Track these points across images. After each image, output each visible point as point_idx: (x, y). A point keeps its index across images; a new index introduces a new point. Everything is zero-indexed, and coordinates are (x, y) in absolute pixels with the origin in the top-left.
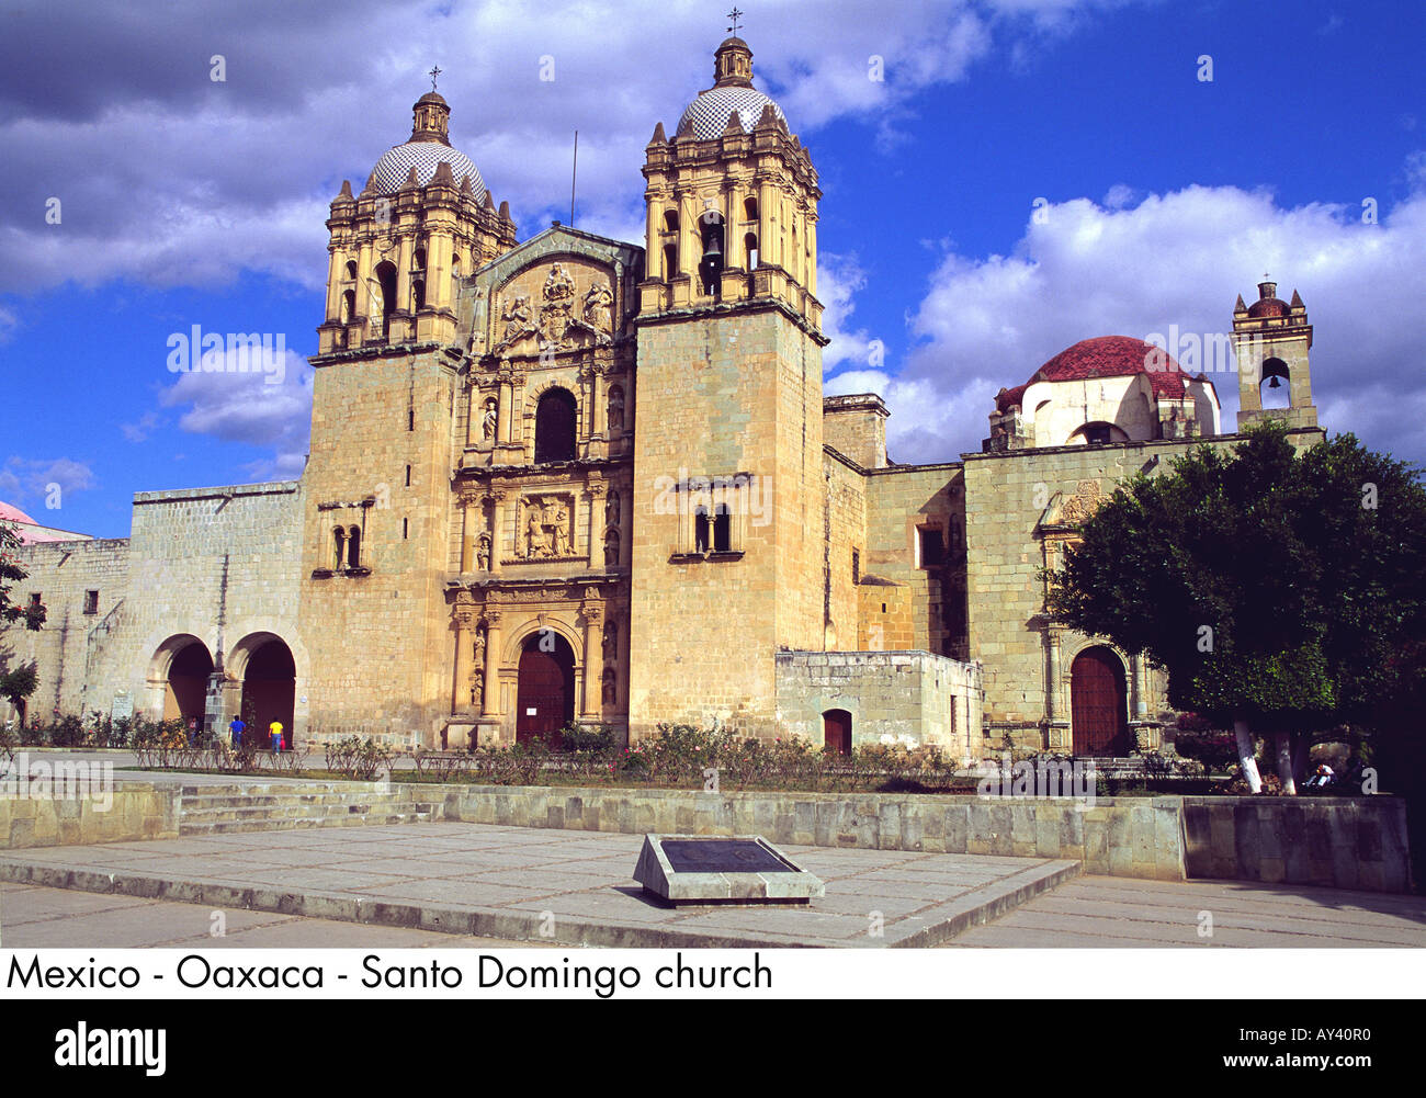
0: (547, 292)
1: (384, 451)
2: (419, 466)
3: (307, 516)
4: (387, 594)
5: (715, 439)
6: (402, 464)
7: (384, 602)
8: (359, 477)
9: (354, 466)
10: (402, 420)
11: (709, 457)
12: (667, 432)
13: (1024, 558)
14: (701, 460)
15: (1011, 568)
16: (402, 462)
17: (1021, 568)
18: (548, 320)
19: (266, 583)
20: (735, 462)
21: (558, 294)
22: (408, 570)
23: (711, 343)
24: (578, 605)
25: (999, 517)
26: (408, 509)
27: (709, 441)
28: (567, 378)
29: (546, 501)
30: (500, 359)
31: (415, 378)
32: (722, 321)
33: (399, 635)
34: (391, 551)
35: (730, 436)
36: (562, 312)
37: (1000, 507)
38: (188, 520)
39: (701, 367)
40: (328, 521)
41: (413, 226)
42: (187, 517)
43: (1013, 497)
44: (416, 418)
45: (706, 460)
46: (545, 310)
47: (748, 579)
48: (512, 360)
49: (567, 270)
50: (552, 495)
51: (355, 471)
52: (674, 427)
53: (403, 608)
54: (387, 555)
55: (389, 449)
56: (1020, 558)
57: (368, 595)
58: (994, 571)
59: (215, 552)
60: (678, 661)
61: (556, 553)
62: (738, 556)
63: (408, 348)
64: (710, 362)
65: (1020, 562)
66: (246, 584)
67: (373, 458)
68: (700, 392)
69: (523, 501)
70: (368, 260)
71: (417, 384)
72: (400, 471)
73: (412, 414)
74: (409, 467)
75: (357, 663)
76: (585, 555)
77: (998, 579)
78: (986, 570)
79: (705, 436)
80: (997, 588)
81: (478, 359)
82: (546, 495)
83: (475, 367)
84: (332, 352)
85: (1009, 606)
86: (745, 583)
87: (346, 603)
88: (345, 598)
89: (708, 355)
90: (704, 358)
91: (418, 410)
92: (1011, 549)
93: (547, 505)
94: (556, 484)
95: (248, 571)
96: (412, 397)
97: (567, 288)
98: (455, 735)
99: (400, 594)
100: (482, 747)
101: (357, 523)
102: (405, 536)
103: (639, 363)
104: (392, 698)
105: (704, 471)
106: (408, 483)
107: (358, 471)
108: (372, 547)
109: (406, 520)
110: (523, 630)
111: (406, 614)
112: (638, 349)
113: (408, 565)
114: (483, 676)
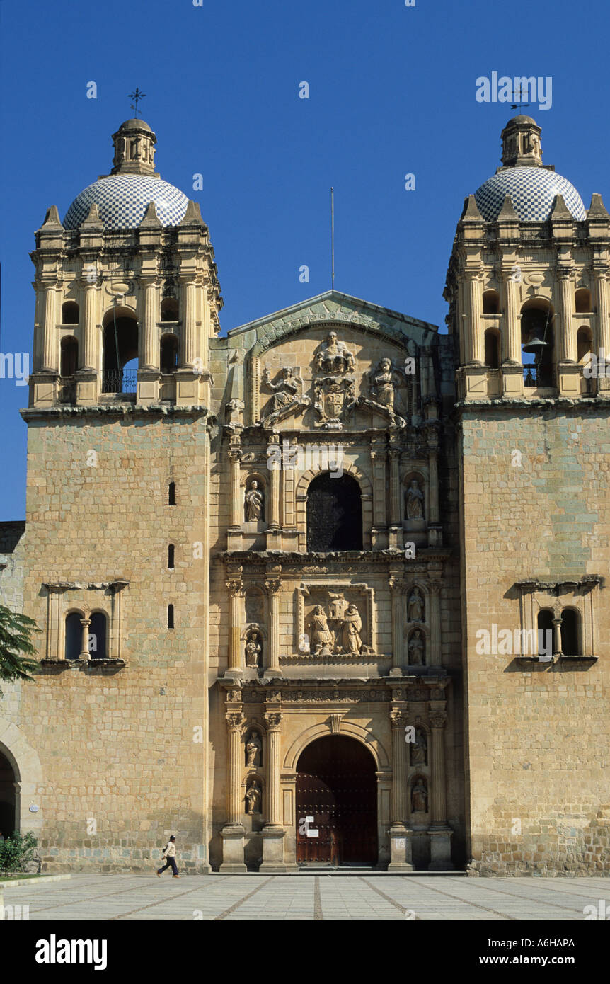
1: (136, 526)
2: (185, 546)
4: (150, 691)
5: (558, 538)
6: (163, 544)
7: (145, 699)
9: (94, 542)
11: (554, 557)
12: (503, 528)
14: (545, 560)
16: (162, 541)
18: (323, 395)
20: (582, 563)
22: (177, 664)
23: (548, 438)
26: (174, 594)
27: (552, 539)
30: (271, 433)
33: (169, 737)
34: (153, 642)
35: (575, 536)
36: (341, 387)
39: (539, 461)
40: (60, 603)
41: (160, 270)
44: (179, 492)
45: (549, 559)
46: (318, 384)
48: (282, 435)
51: (95, 547)
52: (511, 522)
53: (172, 707)
54: (147, 645)
55: (143, 524)
57: (123, 692)
60: (526, 768)
62: (590, 662)
63: (164, 410)
64: (550, 457)
67: (121, 534)
68: (540, 489)
69: (302, 594)
70: (95, 303)
71: (179, 453)
72: (159, 550)
73: (172, 486)
74: (172, 548)
75: (110, 767)
76: (388, 653)
79: (548, 534)
81: (239, 431)
82: (333, 590)
84: (54, 405)
88: (88, 693)
89: (547, 449)
90: (542, 451)
91: (181, 482)
96: (173, 467)
98: (234, 848)
99: (167, 691)
100: (268, 861)
101: (101, 607)
102: (171, 625)
103: (465, 451)
104: (162, 807)
105: (547, 572)
106: (171, 565)
107: (99, 547)
108: (126, 636)
109: (171, 608)
110: (310, 733)
111: (177, 714)
112: (463, 437)
113: (177, 659)
114: (259, 784)
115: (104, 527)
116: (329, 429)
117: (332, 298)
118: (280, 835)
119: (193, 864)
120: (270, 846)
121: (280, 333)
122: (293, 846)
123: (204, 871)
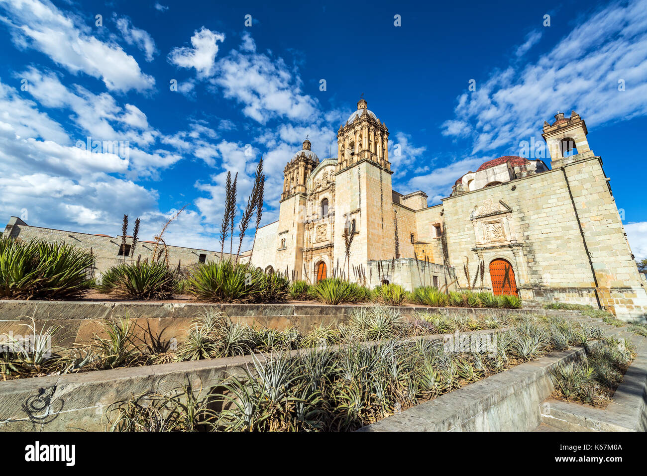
1: (290, 220)
6: (293, 222)
8: (286, 227)
10: (293, 212)
11: (351, 206)
13: (466, 229)
14: (349, 207)
15: (462, 233)
17: (465, 233)
20: (356, 206)
21: (325, 175)
22: (293, 247)
23: (351, 175)
25: (456, 217)
26: (293, 233)
27: (351, 202)
31: (295, 201)
32: (353, 169)
35: (355, 199)
37: (456, 213)
39: (349, 182)
40: (281, 238)
43: (460, 210)
44: (296, 210)
46: (322, 180)
48: (316, 193)
51: (285, 225)
54: (289, 244)
57: (286, 255)
58: (456, 235)
59: (264, 248)
62: (358, 233)
63: (294, 194)
64: (351, 180)
65: (464, 231)
77: (457, 237)
78: (454, 235)
80: (457, 241)
82: (322, 225)
85: (463, 246)
88: (282, 256)
90: (349, 179)
92: (461, 227)
93: (322, 228)
94: (323, 221)
96: (295, 206)
99: (291, 253)
105: (350, 210)
106: (293, 226)
111: (292, 258)
115: (287, 221)
121: (317, 172)
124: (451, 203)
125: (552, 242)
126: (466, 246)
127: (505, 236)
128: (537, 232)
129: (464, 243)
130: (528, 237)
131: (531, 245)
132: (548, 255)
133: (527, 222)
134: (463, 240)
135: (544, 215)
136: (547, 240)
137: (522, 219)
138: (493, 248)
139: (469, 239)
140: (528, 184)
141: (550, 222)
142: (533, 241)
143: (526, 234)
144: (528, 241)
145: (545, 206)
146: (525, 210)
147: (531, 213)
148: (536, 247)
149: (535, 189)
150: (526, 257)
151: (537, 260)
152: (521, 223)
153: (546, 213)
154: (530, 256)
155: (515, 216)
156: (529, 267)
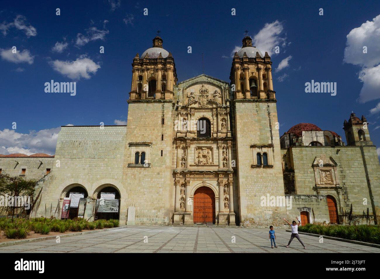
0: (200, 91)
1: (154, 130)
2: (166, 135)
3: (126, 148)
4: (156, 173)
5: (261, 134)
6: (160, 134)
7: (154, 176)
8: (144, 137)
9: (143, 134)
10: (160, 121)
11: (260, 139)
12: (247, 131)
14: (258, 140)
15: (306, 175)
17: (308, 175)
18: (201, 99)
19: (109, 168)
20: (268, 141)
21: (204, 92)
22: (163, 166)
23: (257, 109)
24: (217, 179)
25: (302, 162)
26: (163, 148)
27: (260, 134)
28: (208, 115)
29: (203, 148)
30: (188, 108)
31: (164, 109)
32: (260, 104)
33: (160, 186)
34: (157, 160)
35: (265, 134)
36: (206, 97)
37: (302, 159)
38: (80, 146)
40: (134, 150)
41: (162, 68)
42: (79, 145)
43: (305, 157)
44: (165, 121)
45: (259, 140)
46: (200, 96)
47: (275, 173)
48: (191, 108)
49: (207, 86)
50: (205, 147)
51: (143, 135)
52: (249, 130)
53: (161, 178)
54: (155, 161)
55: (156, 129)
56: (308, 172)
57: (149, 174)
58: (302, 175)
59: (90, 157)
60: (255, 196)
61: (208, 163)
62: (271, 167)
63: (162, 101)
64: (258, 114)
65: (308, 173)
66: (102, 168)
67: (150, 132)
68: (256, 121)
69: (196, 148)
70: (146, 75)
71: (165, 111)
72: (159, 136)
73: (163, 120)
74: (163, 135)
76: (218, 164)
77: (303, 177)
78: (300, 175)
79: (259, 133)
80: (302, 180)
81: (180, 107)
82: (203, 147)
83: (179, 109)
84: (135, 99)
85: (306, 184)
86: (274, 174)
87: (140, 175)
88: (140, 174)
89: (257, 112)
90: (256, 112)
91: (166, 119)
92: (306, 170)
93: (204, 150)
94: (207, 144)
95: (103, 164)
96: (164, 115)
97: (207, 91)
98: (177, 218)
99: (160, 173)
100: (186, 222)
101: (144, 151)
102: (162, 155)
103: (237, 112)
104: (158, 206)
105: (259, 143)
106: (162, 140)
107: (144, 135)
108: (150, 158)
109: (162, 151)
110: (197, 186)
111: (163, 180)
112: (236, 108)
113: (163, 165)
114: (184, 199)
115: (146, 130)
116: (203, 107)
117: (203, 76)
118: (190, 214)
119: (165, 223)
120: (187, 218)
121: (191, 84)
122: (193, 218)
123: (168, 225)
124: (298, 150)
125: (356, 188)
126: (309, 184)
127: (332, 181)
128: (349, 181)
129: (307, 182)
130: (344, 184)
131: (346, 189)
132: (354, 195)
133: (344, 174)
134: (307, 180)
135: (352, 171)
136: (353, 187)
137: (342, 172)
138: (326, 188)
139: (311, 180)
140: (345, 150)
141: (356, 176)
142: (347, 186)
143: (344, 181)
144: (345, 186)
145: (353, 166)
146: (343, 166)
147: (346, 169)
148: (348, 190)
149: (348, 155)
150: (343, 196)
151: (349, 198)
152: (341, 174)
153: (353, 170)
154: (346, 196)
155: (338, 169)
156: (345, 202)
